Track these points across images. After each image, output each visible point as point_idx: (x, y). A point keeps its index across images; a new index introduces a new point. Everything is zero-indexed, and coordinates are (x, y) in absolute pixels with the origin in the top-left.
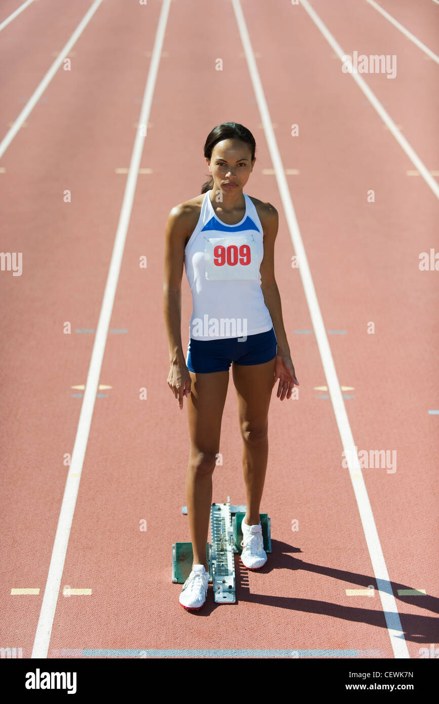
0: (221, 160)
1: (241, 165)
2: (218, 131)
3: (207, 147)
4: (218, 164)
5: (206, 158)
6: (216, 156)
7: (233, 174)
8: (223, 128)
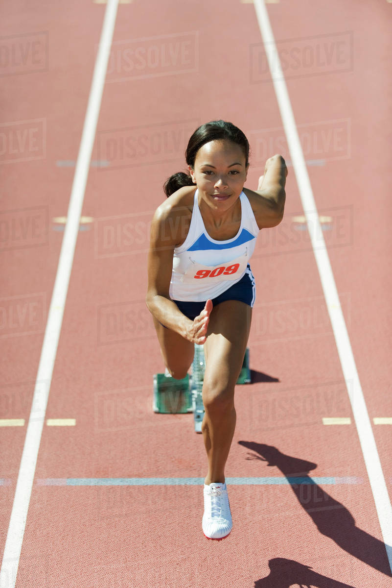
0: (207, 165)
1: (233, 172)
2: (203, 132)
3: (189, 152)
4: (204, 172)
5: (189, 166)
6: (201, 162)
7: (224, 183)
8: (208, 128)
